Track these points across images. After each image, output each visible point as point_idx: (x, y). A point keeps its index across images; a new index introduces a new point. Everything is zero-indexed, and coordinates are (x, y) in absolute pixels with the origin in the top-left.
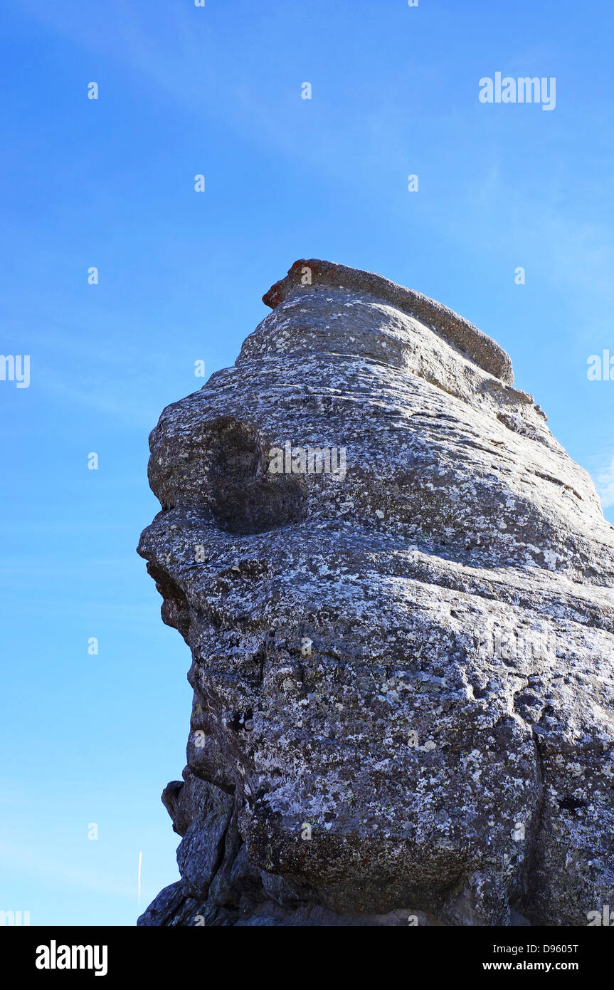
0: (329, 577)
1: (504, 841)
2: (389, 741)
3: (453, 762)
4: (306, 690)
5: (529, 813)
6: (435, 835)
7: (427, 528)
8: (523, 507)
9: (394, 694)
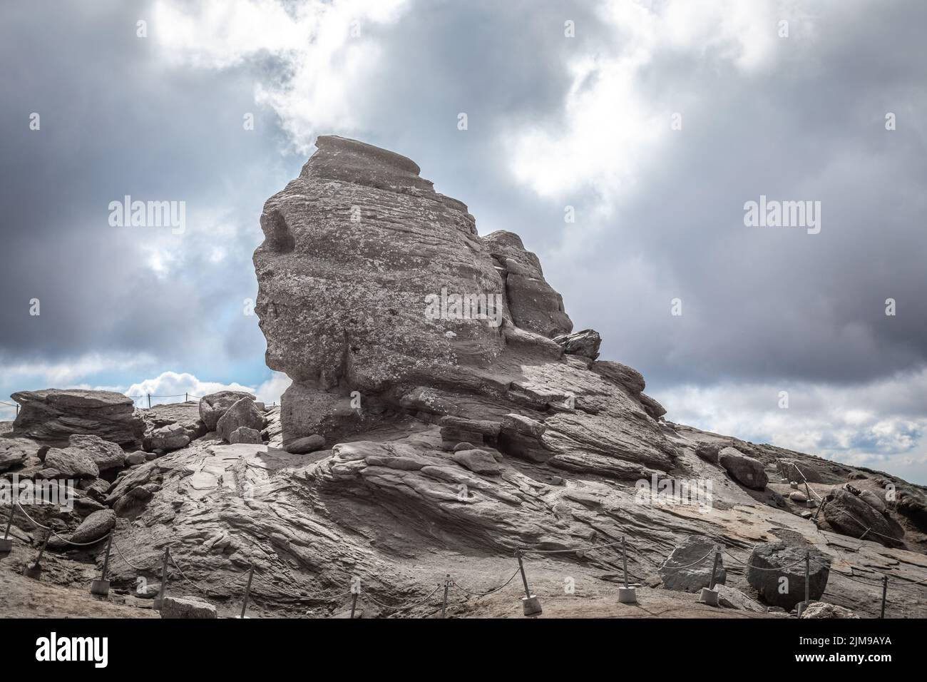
0: (289, 278)
1: (332, 361)
2: (298, 333)
3: (317, 339)
4: (277, 316)
5: (342, 353)
6: (309, 360)
7: (333, 255)
8: (367, 244)
9: (302, 318)
